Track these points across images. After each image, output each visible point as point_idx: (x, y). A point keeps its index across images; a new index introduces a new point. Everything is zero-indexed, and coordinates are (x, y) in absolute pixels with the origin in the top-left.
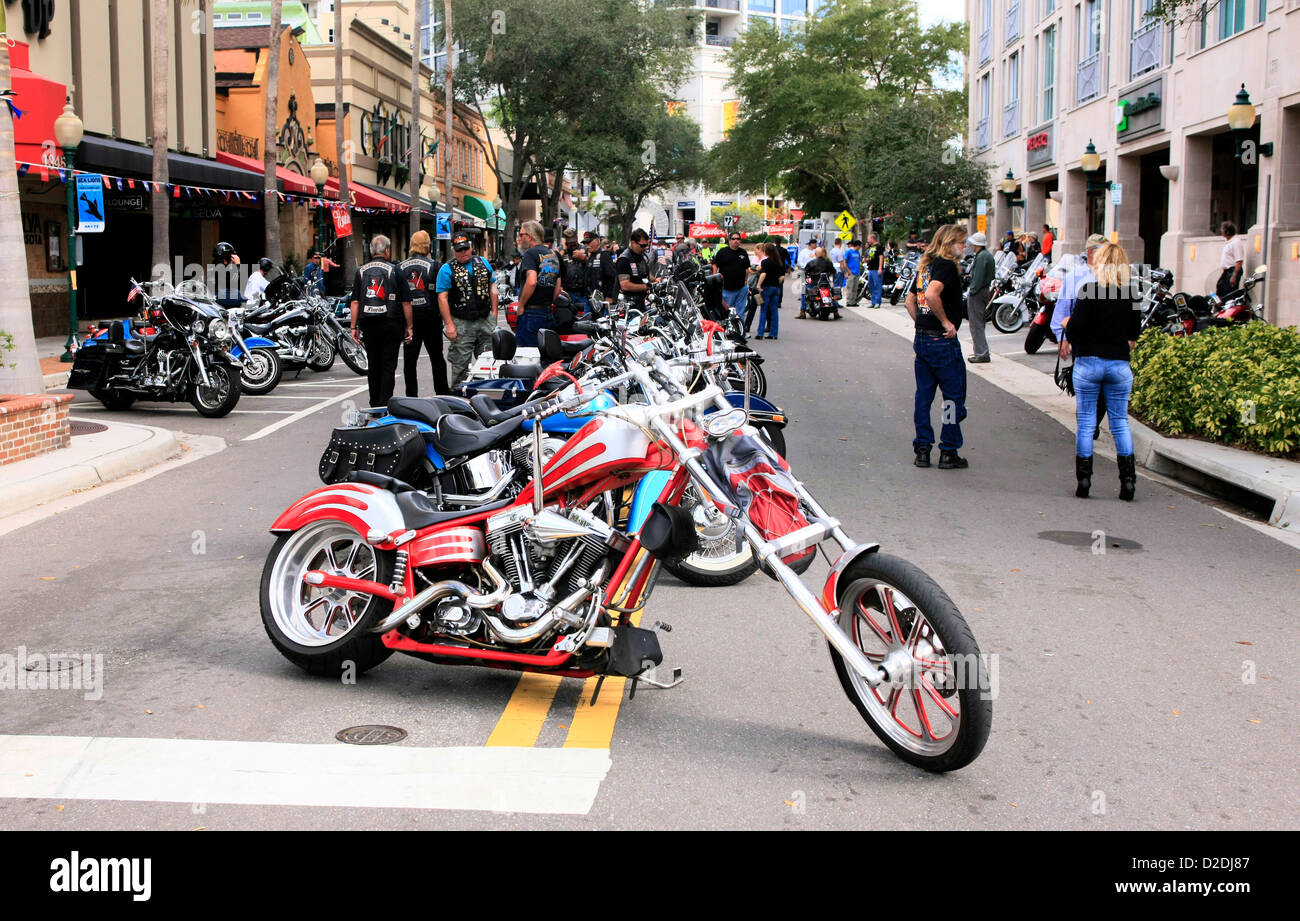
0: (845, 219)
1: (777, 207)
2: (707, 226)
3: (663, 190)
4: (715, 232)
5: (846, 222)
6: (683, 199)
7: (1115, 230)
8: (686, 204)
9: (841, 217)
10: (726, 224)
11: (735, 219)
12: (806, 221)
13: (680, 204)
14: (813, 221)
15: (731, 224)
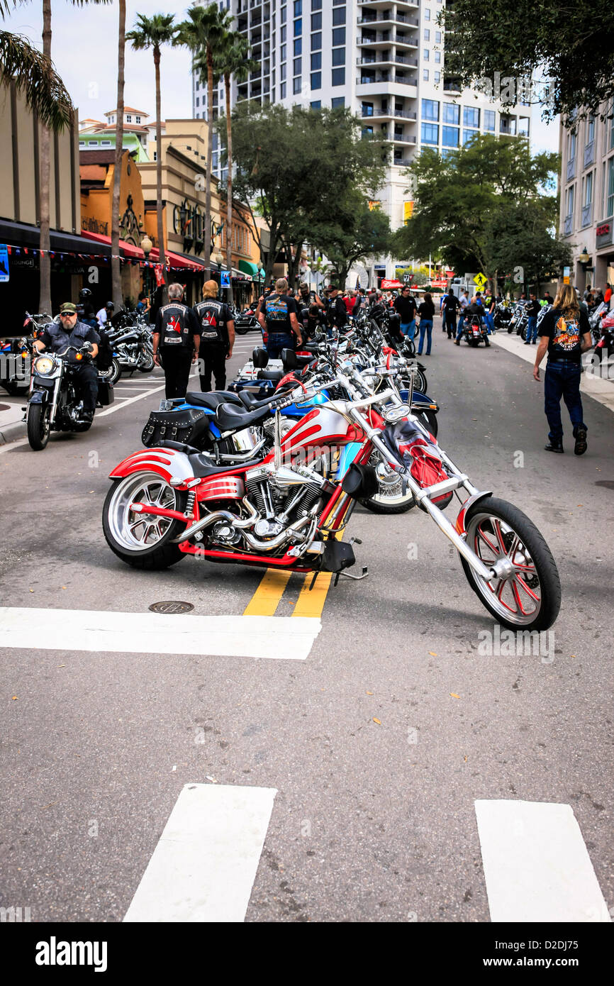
0: (480, 278)
1: (437, 269)
2: (393, 281)
3: (365, 258)
4: (398, 285)
5: (481, 280)
6: (378, 264)
8: (380, 267)
9: (478, 276)
10: (405, 280)
11: (411, 277)
12: (455, 279)
13: (376, 267)
14: (460, 279)
15: (408, 280)
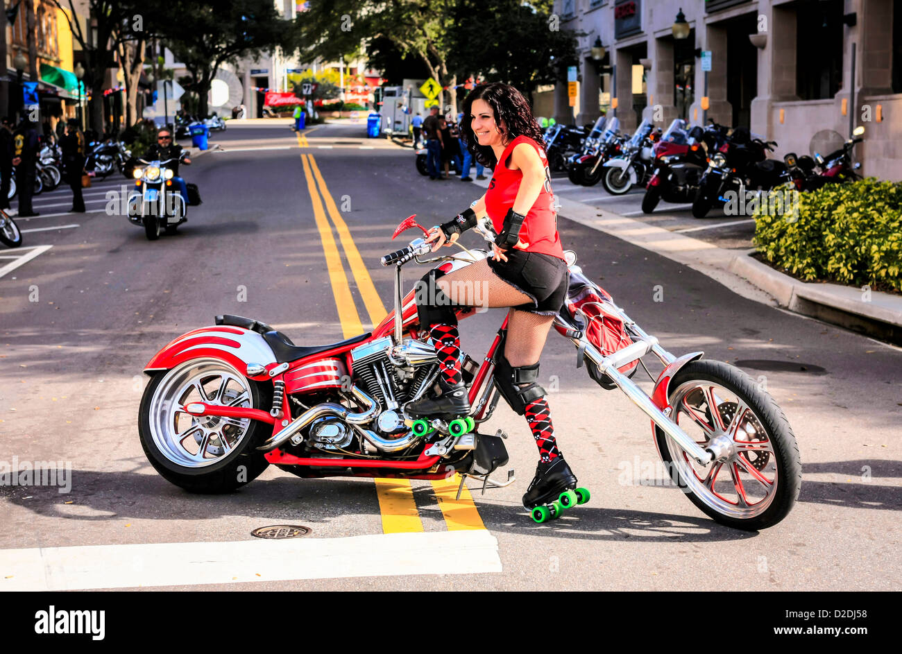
0: (431, 86)
1: (351, 73)
2: (284, 95)
3: (238, 58)
4: (292, 100)
5: (431, 90)
6: (255, 67)
7: (706, 95)
8: (259, 71)
9: (427, 84)
10: (305, 92)
11: (313, 87)
12: (387, 89)
13: (253, 72)
14: (395, 89)
15: (310, 92)
